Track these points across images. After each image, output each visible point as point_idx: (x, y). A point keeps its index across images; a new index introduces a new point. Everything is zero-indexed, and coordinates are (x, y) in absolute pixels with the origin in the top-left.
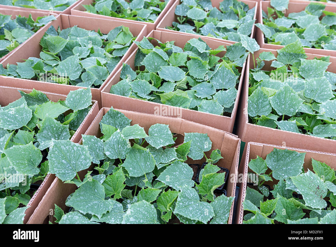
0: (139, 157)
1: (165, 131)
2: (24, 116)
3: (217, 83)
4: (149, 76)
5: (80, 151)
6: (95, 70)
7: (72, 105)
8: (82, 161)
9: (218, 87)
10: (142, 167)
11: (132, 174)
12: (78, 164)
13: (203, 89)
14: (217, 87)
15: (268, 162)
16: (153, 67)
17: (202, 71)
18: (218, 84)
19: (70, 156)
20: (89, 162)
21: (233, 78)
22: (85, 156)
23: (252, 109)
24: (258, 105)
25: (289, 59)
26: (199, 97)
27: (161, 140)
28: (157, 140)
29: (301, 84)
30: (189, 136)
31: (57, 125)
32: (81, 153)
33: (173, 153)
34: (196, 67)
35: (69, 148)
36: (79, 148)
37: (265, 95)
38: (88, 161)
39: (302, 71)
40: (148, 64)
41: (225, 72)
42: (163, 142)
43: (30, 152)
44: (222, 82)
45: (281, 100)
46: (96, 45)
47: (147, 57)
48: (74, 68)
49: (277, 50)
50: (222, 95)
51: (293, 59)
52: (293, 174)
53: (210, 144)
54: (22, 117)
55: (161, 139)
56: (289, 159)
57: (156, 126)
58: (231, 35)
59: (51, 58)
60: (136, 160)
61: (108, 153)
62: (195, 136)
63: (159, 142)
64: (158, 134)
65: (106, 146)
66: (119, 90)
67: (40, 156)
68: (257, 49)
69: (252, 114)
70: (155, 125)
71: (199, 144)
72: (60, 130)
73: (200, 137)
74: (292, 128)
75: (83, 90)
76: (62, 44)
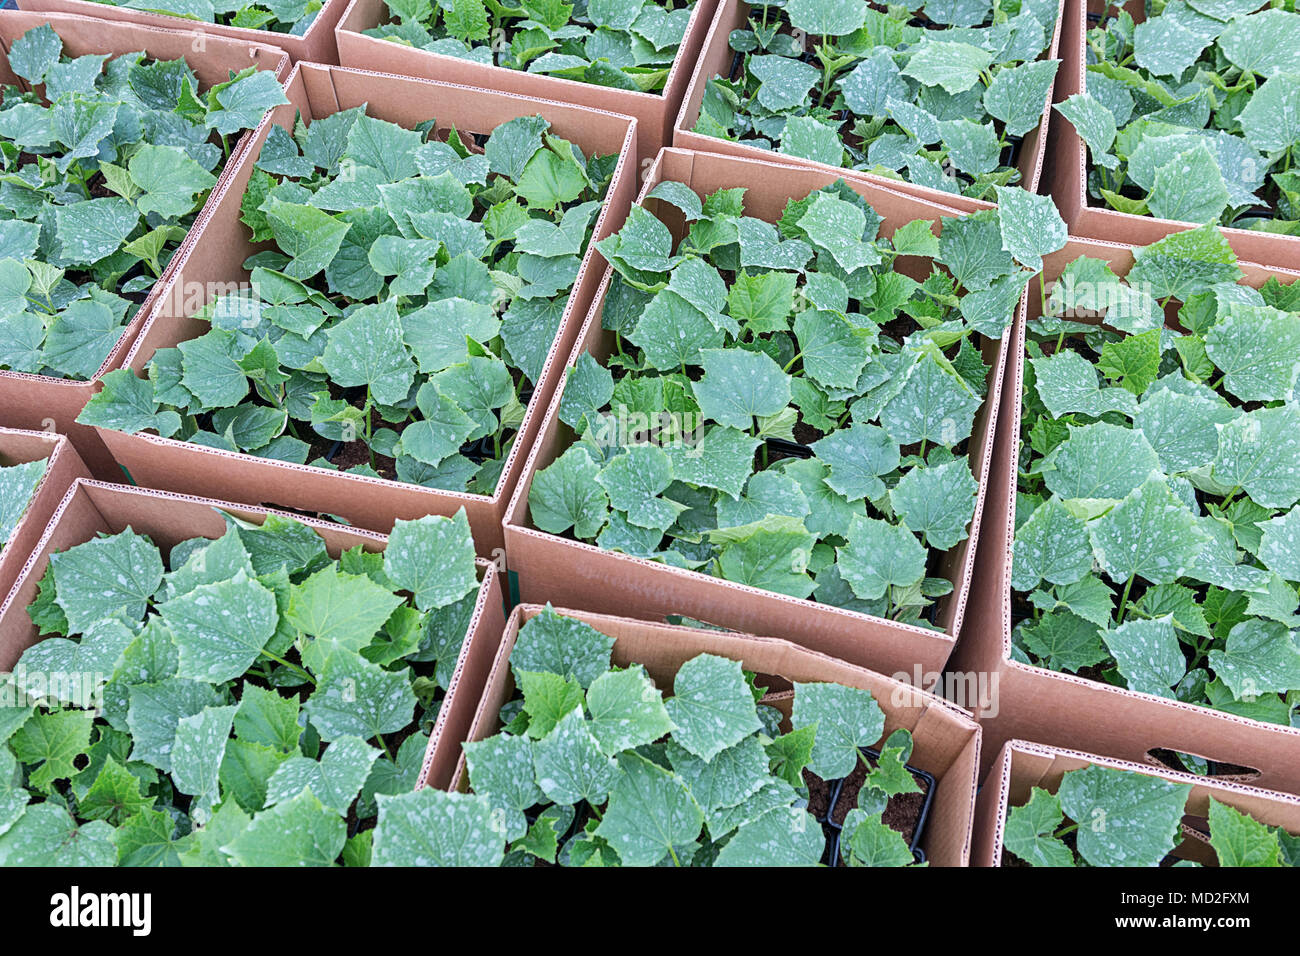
0: (647, 788)
1: (731, 686)
2: (249, 616)
3: (905, 420)
4: (658, 395)
5: (467, 817)
6: (466, 376)
7: (407, 574)
8: (475, 849)
9: (908, 436)
10: (661, 822)
11: (630, 857)
12: (463, 857)
13: (854, 453)
14: (904, 436)
15: (1068, 796)
16: (673, 345)
17: (849, 355)
18: (907, 424)
19: (435, 839)
20: (498, 848)
21: (963, 403)
22: (483, 829)
23: (1024, 565)
24: (1046, 550)
25: (1173, 279)
26: (841, 491)
27: (718, 720)
28: (705, 718)
29: (1206, 418)
30: (808, 694)
31: (370, 675)
32: (470, 822)
33: (757, 759)
34: (827, 339)
35: (432, 814)
36: (462, 808)
37: (1073, 520)
38: (493, 844)
39: (1217, 344)
40: (653, 337)
41: (936, 383)
42: (725, 729)
43: (307, 822)
44: (922, 417)
45: (1128, 529)
46: (451, 209)
47: (650, 312)
48: (385, 355)
49: (1132, 248)
50: (922, 486)
51: (1191, 277)
52: (1144, 849)
53: (880, 721)
54: (243, 616)
55: (718, 714)
56: (1136, 795)
57: (698, 665)
58: (959, 131)
59: (294, 296)
60: (640, 799)
61: (548, 785)
62: (830, 694)
63: (711, 729)
64: (706, 696)
65: (540, 756)
66: (560, 490)
67: (341, 826)
68: (1059, 240)
69: (1023, 582)
70: (694, 661)
71: (841, 721)
72: (383, 686)
73: (847, 697)
74: (1157, 646)
75: (440, 523)
76: (326, 235)
